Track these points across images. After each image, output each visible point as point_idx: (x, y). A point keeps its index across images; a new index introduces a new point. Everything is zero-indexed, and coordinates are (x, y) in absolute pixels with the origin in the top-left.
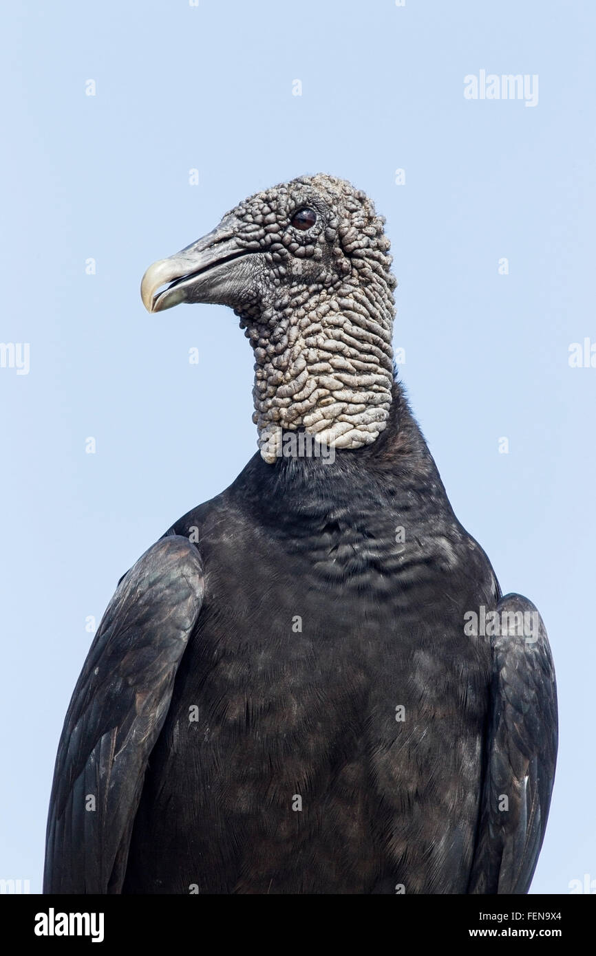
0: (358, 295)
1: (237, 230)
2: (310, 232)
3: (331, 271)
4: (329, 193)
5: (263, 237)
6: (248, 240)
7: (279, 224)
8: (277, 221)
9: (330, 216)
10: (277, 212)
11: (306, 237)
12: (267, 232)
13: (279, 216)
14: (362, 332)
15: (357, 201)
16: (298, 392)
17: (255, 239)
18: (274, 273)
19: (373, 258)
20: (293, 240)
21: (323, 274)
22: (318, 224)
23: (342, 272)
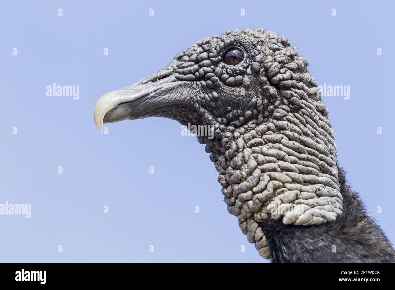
0: (291, 118)
1: (176, 68)
2: (239, 66)
3: (261, 97)
4: (255, 37)
5: (198, 71)
6: (184, 74)
7: (211, 61)
8: (209, 58)
9: (255, 53)
10: (209, 51)
11: (236, 70)
12: (200, 67)
13: (210, 54)
14: (297, 144)
15: (279, 44)
16: (256, 186)
17: (190, 72)
18: (209, 96)
19: (297, 88)
20: (224, 72)
21: (254, 100)
22: (246, 60)
23: (271, 98)
